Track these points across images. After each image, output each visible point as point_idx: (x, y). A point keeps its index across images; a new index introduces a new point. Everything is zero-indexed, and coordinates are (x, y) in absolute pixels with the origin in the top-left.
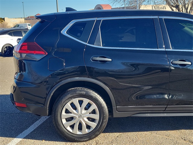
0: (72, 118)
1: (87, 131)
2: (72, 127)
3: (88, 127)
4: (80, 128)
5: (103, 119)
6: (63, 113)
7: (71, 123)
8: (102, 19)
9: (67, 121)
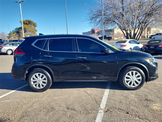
0: (36, 82)
1: (42, 87)
2: (36, 85)
3: (43, 86)
4: (39, 86)
5: (49, 82)
6: (32, 79)
7: (35, 84)
8: (50, 39)
9: (34, 83)
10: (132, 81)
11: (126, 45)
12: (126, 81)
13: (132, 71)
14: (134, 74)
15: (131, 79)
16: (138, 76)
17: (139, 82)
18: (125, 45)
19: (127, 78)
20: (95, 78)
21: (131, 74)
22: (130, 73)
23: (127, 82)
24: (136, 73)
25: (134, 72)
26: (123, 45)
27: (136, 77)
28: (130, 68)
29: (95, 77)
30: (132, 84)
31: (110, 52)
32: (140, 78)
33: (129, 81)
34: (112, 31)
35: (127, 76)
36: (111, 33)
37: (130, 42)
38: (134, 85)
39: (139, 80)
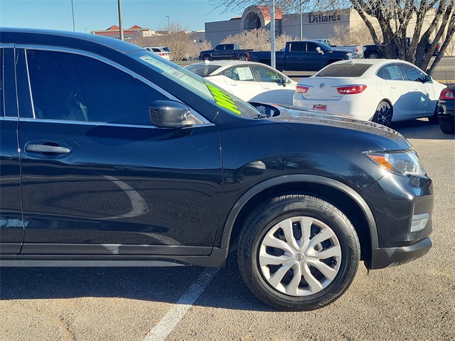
10: (295, 265)
11: (365, 87)
12: (268, 266)
13: (296, 219)
14: (306, 230)
15: (289, 255)
16: (327, 244)
17: (331, 273)
18: (357, 87)
19: (271, 250)
20: (116, 252)
21: (289, 232)
22: (287, 225)
23: (273, 269)
24: (315, 230)
25: (307, 222)
26: (350, 87)
27: (316, 248)
28: (284, 205)
29: (114, 247)
30: (297, 279)
31: (189, 123)
32: (336, 251)
33: (281, 265)
34: (339, 19)
35: (270, 239)
36: (337, 29)
37: (383, 73)
38: (304, 285)
39: (330, 262)
